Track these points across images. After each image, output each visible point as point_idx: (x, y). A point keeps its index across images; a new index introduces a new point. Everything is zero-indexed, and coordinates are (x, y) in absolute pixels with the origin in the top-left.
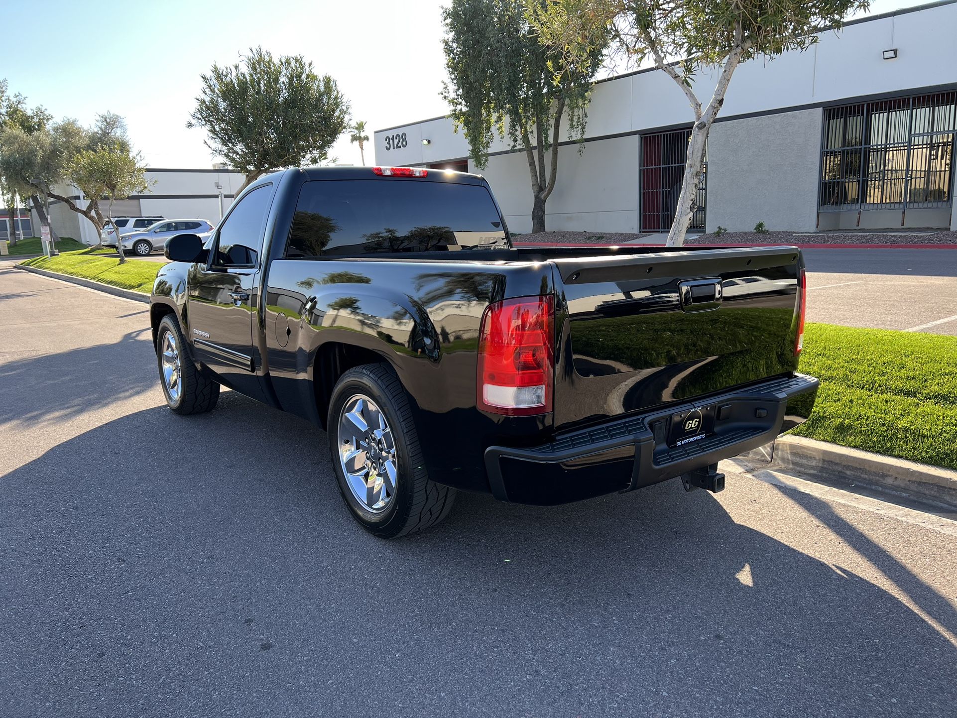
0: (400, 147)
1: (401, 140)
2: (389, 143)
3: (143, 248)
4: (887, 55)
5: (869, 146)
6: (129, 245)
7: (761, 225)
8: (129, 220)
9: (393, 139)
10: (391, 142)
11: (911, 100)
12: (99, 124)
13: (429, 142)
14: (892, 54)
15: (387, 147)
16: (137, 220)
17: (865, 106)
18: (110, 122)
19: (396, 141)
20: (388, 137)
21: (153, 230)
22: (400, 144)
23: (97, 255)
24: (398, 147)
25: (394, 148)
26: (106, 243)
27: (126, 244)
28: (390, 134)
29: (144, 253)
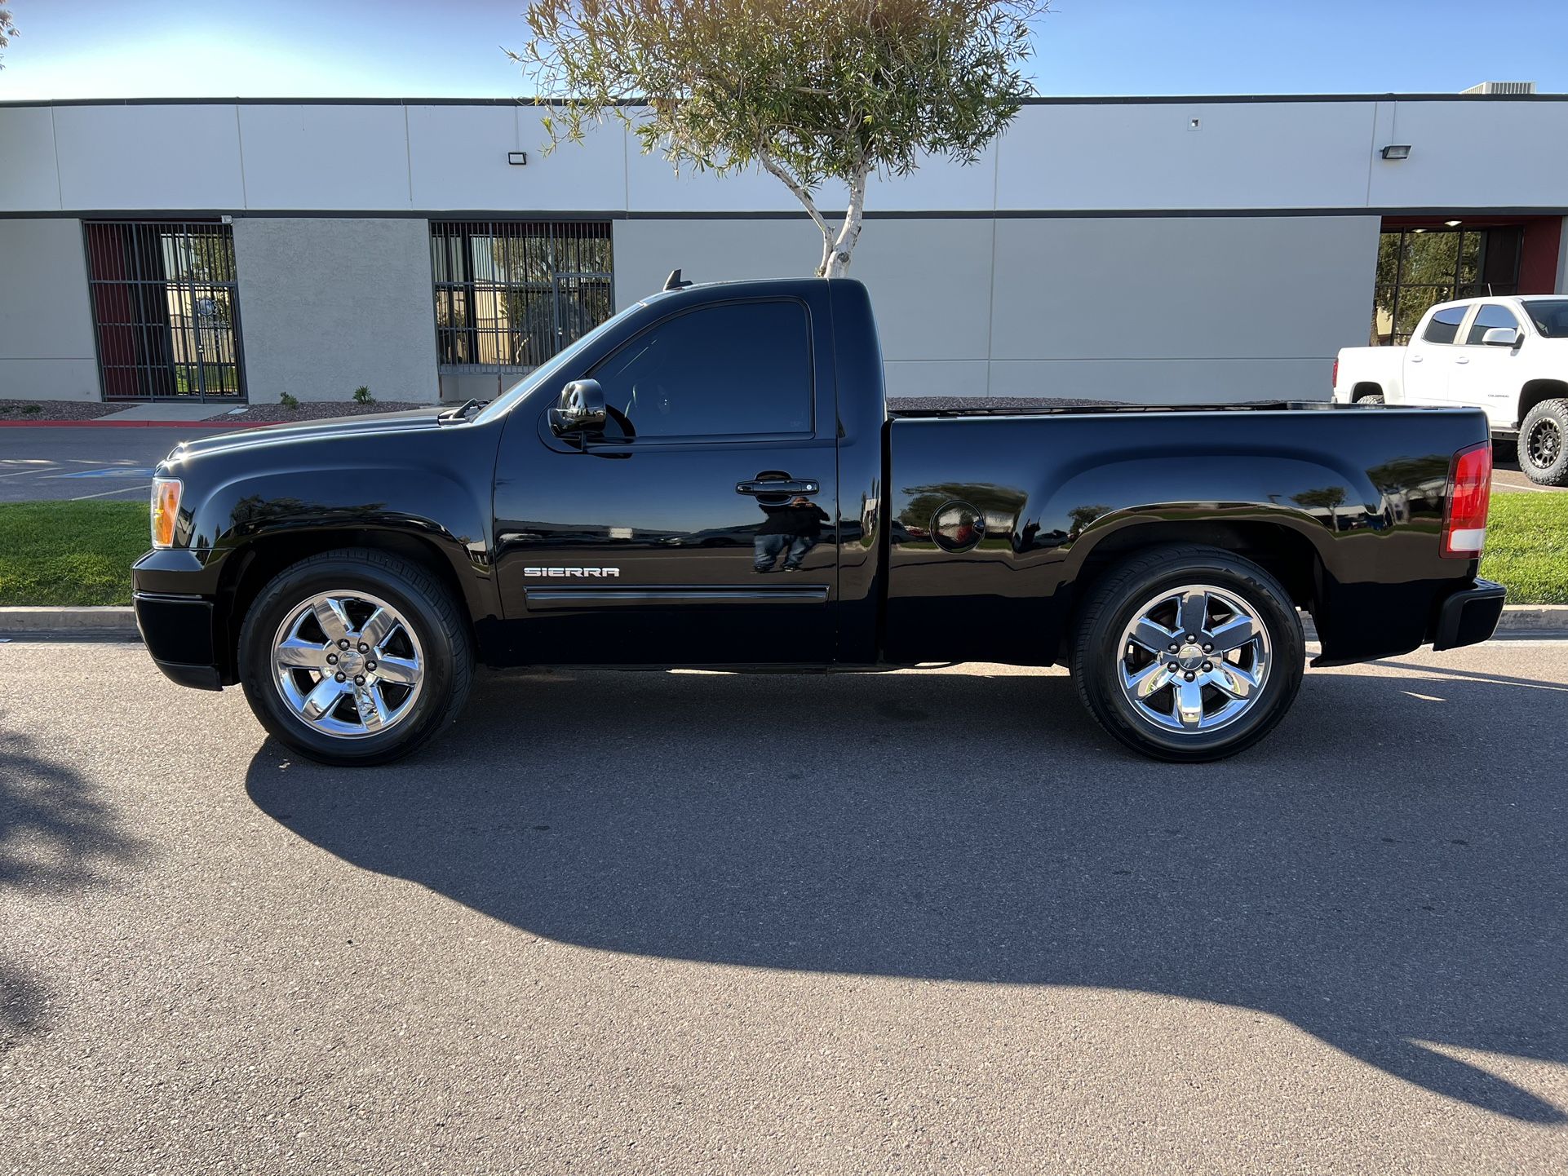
4: (514, 159)
5: (472, 283)
7: (363, 392)
11: (551, 226)
14: (520, 159)
17: (490, 225)
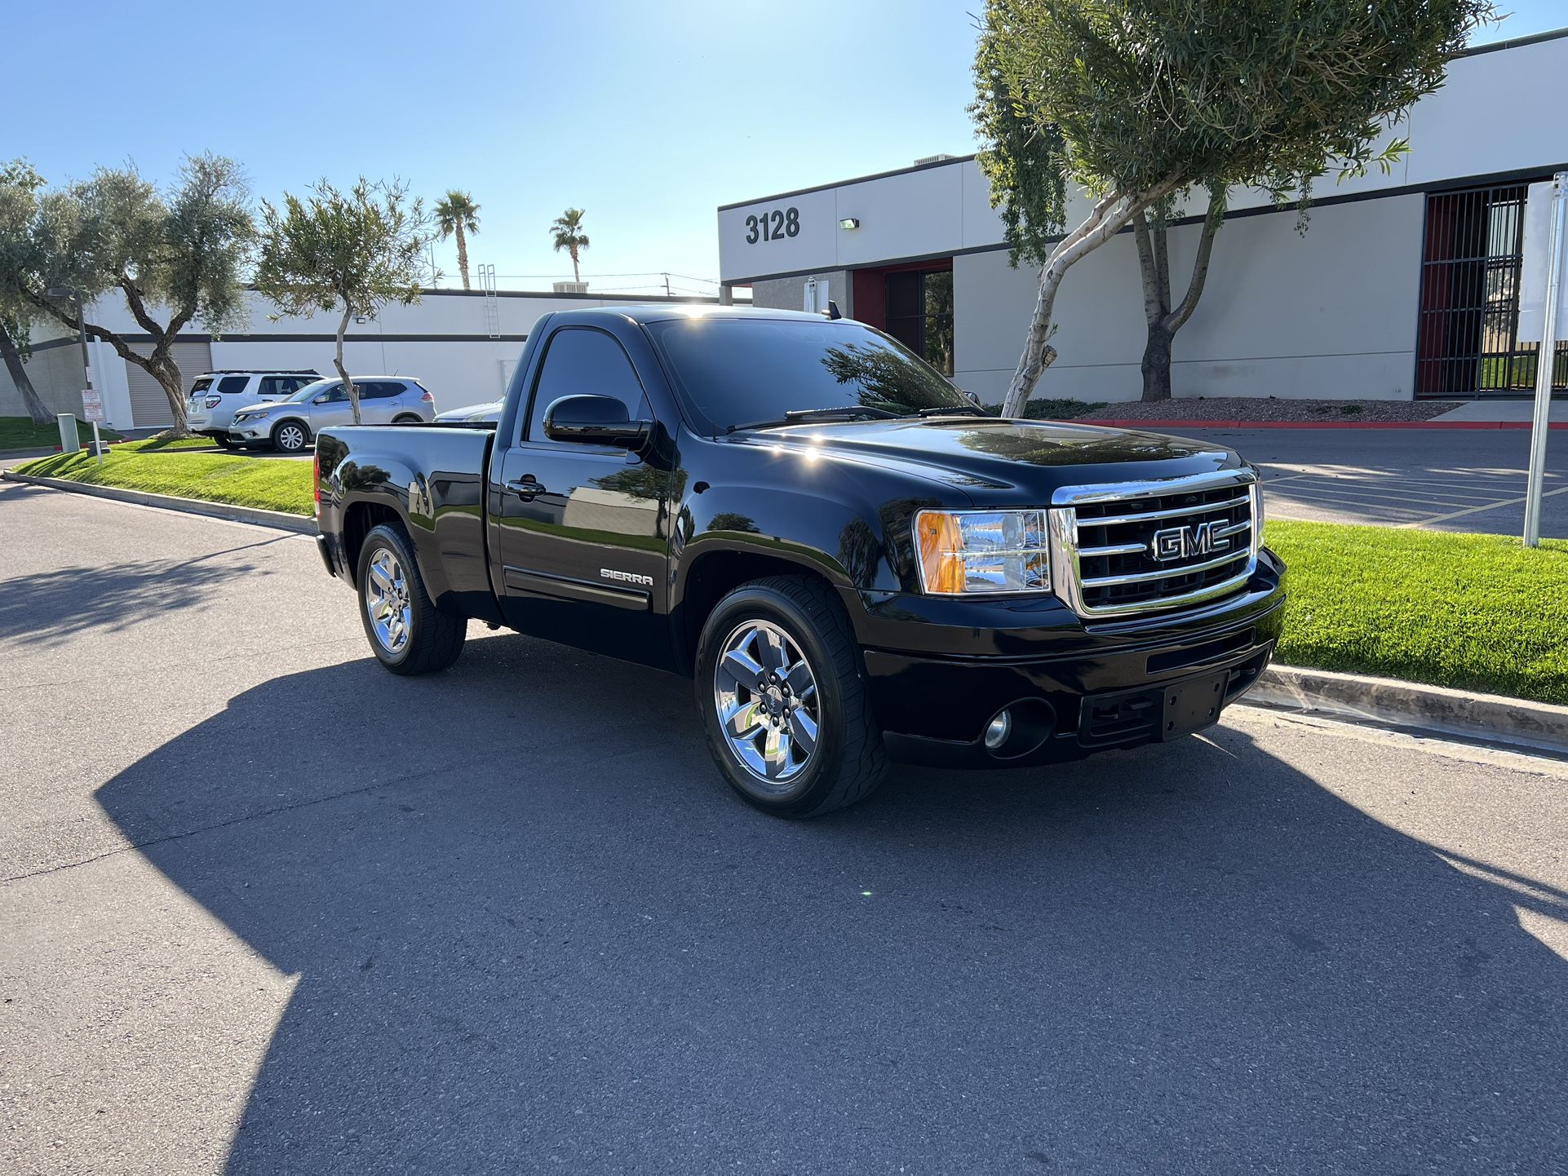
0: (782, 236)
1: (786, 222)
2: (754, 229)
3: (291, 437)
6: (263, 430)
8: (249, 378)
9: (765, 220)
10: (760, 227)
12: (190, 176)
13: (857, 224)
15: (748, 238)
16: (264, 379)
18: (210, 175)
19: (772, 226)
20: (752, 218)
21: (311, 399)
22: (783, 230)
23: (174, 451)
24: (776, 236)
25: (766, 239)
26: (200, 427)
27: (256, 427)
28: (758, 212)
29: (293, 447)
